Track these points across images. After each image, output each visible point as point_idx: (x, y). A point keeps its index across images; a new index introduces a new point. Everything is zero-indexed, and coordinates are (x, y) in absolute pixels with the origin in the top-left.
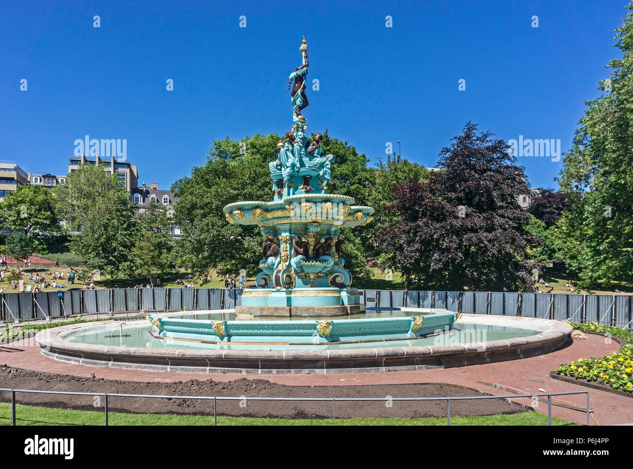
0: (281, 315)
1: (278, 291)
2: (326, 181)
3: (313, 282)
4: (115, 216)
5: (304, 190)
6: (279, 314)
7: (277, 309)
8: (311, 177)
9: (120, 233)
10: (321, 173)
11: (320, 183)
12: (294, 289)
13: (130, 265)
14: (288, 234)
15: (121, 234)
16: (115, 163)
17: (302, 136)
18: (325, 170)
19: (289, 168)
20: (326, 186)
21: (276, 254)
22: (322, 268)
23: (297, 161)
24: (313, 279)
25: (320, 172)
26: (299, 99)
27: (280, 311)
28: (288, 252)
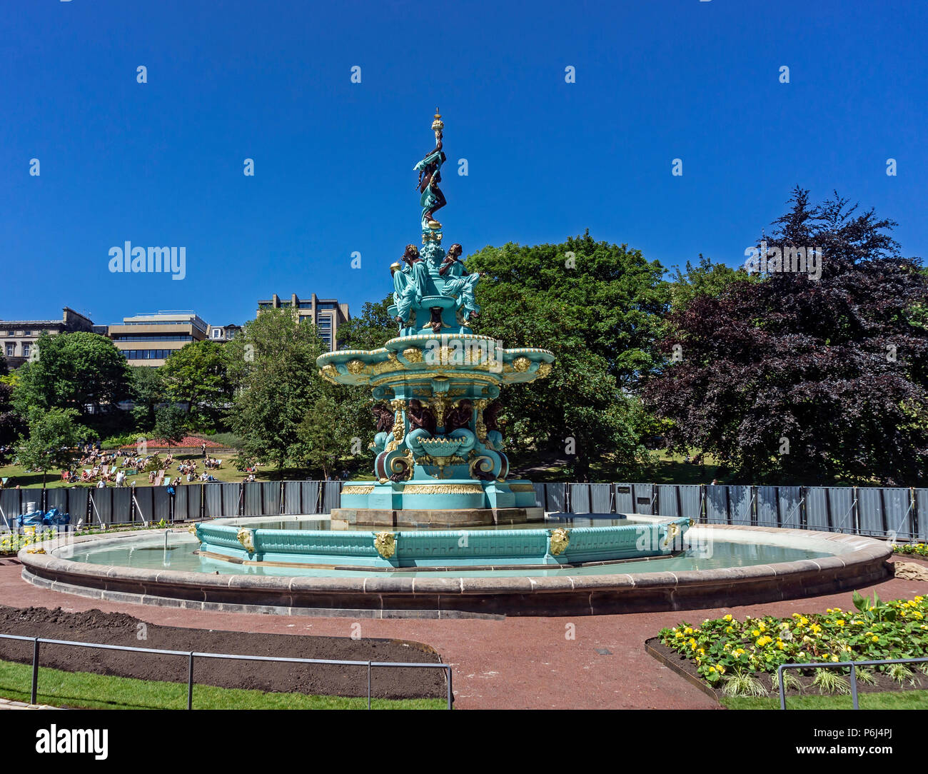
0: (382, 522)
1: (383, 485)
2: (468, 314)
3: (442, 471)
4: (286, 378)
5: (432, 329)
6: (379, 522)
7: (377, 513)
8: (442, 308)
9: (290, 402)
10: (459, 302)
11: (459, 316)
12: (409, 482)
13: (301, 447)
14: (403, 397)
15: (293, 404)
16: (317, 303)
17: (434, 249)
18: (464, 297)
19: (405, 299)
20: (468, 321)
21: (387, 428)
22: (457, 448)
23: (418, 288)
24: (443, 466)
25: (457, 301)
26: (429, 197)
27: (380, 516)
28: (403, 425)
